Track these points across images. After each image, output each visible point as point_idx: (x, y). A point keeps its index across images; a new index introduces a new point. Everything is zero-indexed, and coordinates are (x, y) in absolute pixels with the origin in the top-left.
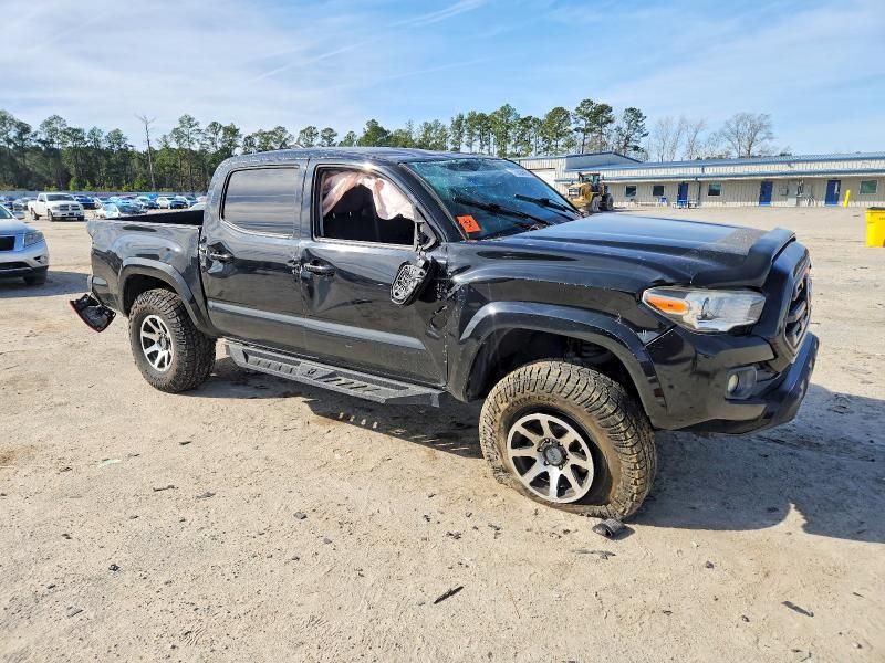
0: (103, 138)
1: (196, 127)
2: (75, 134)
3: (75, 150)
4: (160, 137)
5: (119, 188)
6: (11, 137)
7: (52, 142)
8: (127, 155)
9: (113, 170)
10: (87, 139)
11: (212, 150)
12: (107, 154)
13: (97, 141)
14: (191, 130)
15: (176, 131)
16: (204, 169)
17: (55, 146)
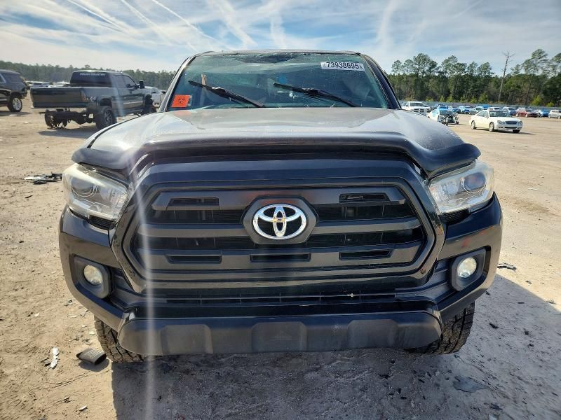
0: (476, 69)
1: (544, 58)
2: (461, 67)
3: (458, 77)
4: (514, 66)
5: (469, 101)
6: (425, 70)
7: (446, 72)
8: (488, 79)
9: (476, 90)
10: (466, 70)
11: (551, 75)
12: (475, 79)
13: (472, 71)
14: (539, 61)
15: (528, 62)
16: (540, 89)
17: (447, 75)
